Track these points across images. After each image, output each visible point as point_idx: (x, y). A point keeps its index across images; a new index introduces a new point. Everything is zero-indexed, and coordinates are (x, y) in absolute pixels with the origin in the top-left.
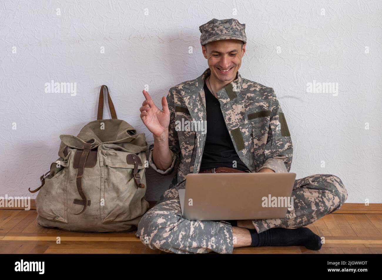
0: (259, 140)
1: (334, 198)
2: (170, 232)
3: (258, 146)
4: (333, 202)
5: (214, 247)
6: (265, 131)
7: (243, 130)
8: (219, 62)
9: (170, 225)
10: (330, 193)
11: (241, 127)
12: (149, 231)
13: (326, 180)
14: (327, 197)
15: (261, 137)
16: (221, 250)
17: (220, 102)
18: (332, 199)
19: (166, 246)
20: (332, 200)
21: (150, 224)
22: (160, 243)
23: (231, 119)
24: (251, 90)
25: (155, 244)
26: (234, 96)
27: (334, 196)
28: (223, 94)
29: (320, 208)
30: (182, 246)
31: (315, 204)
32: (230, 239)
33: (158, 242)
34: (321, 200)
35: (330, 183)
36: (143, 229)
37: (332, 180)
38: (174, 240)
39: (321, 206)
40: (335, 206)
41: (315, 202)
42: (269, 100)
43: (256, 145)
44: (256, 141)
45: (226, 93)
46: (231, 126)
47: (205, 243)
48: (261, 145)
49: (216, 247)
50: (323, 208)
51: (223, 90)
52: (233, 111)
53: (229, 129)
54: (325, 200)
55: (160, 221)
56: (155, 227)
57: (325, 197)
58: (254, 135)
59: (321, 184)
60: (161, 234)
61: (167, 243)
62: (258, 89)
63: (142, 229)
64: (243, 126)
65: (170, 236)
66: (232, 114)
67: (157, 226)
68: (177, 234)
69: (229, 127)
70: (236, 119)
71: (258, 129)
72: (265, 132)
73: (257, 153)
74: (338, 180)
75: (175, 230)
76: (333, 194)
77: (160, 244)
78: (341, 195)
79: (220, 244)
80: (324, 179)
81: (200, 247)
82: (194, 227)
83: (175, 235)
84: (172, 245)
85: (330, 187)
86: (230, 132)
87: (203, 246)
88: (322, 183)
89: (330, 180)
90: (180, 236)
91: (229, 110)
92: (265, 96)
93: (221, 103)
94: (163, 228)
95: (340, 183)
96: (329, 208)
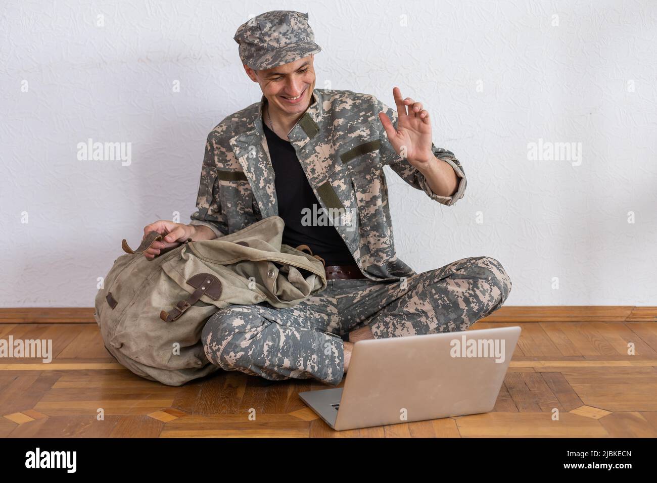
0: (364, 192)
1: (492, 289)
2: (251, 340)
3: (364, 202)
4: (490, 296)
5: (316, 369)
6: (372, 175)
7: (336, 184)
8: (284, 89)
9: (251, 329)
10: (486, 282)
11: (330, 180)
12: (219, 337)
13: (477, 264)
14: (481, 289)
15: (367, 187)
16: (326, 375)
17: (294, 147)
18: (489, 291)
19: (244, 362)
20: (489, 293)
21: (222, 327)
22: (235, 356)
23: (315, 170)
24: (337, 110)
25: (227, 357)
26: (316, 131)
27: (491, 286)
28: (298, 135)
29: (472, 305)
30: (268, 363)
31: (463, 300)
32: (339, 359)
33: (232, 354)
34: (473, 293)
35: (484, 268)
36: (211, 334)
37: (486, 262)
38: (256, 353)
39: (474, 302)
40: (494, 301)
41: (463, 297)
42: (369, 123)
43: (361, 201)
44: (359, 195)
45: (302, 131)
46: (317, 180)
47: (302, 362)
48: (370, 199)
49: (318, 368)
50: (476, 305)
51: (297, 127)
52: (316, 156)
53: (313, 187)
54: (478, 292)
55: (237, 322)
56: (228, 331)
57: (478, 288)
58: (355, 186)
59: (469, 271)
60: (237, 343)
61: (245, 357)
62: (348, 107)
63: (208, 335)
64: (334, 175)
65: (250, 347)
66: (316, 162)
67: (231, 330)
68: (261, 344)
69: (313, 184)
70: (324, 168)
71: (358, 175)
72: (372, 177)
73: (365, 214)
74: (496, 263)
75: (258, 338)
76: (489, 284)
77: (235, 358)
78: (502, 284)
79: (324, 365)
80: (474, 263)
81: (294, 367)
82: (285, 335)
83: (258, 346)
84: (253, 361)
85: (484, 274)
86: (315, 191)
87: (299, 366)
88: (471, 269)
89: (483, 263)
90: (266, 348)
91: (310, 156)
92: (362, 118)
93: (296, 149)
94: (242, 333)
95: (499, 266)
96: (485, 306)
